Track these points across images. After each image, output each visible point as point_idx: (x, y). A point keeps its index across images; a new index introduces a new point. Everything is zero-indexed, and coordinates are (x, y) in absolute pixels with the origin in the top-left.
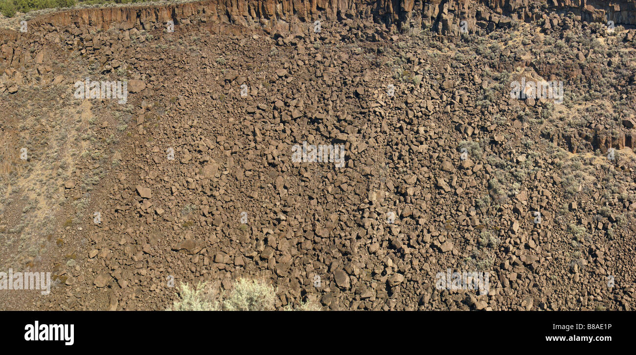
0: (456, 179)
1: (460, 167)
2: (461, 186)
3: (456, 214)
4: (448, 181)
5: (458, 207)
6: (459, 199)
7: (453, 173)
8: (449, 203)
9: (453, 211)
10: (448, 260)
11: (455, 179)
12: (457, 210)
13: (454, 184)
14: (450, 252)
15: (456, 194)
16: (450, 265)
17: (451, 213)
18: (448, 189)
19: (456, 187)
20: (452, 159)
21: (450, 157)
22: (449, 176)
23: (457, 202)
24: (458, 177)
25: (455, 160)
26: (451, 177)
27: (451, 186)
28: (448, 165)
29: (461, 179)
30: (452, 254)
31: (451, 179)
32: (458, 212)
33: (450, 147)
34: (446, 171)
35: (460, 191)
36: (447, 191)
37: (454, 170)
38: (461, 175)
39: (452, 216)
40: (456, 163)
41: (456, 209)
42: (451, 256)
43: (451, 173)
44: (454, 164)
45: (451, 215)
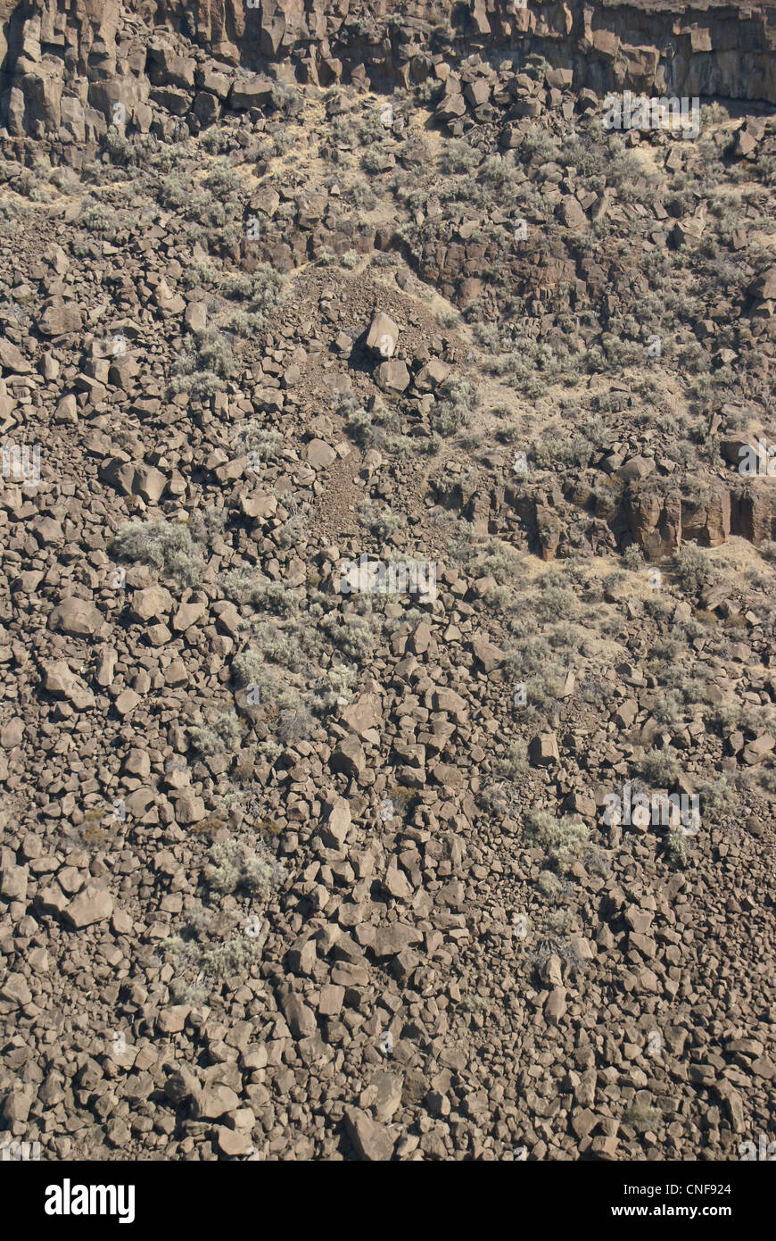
0: (114, 660)
1: (127, 618)
2: (132, 683)
3: (121, 785)
4: (83, 670)
5: (124, 760)
6: (128, 732)
7: (100, 640)
8: (92, 747)
9: (109, 778)
10: (95, 955)
11: (110, 661)
12: (123, 772)
13: (106, 677)
14: (105, 926)
15: (114, 714)
16: (105, 970)
17: (102, 784)
18: (85, 697)
19: (116, 689)
20: (97, 591)
21: (86, 581)
22: (86, 652)
23: (119, 742)
24: (120, 653)
25: (105, 593)
26: (94, 654)
27: (97, 688)
28: (81, 613)
29: (130, 661)
30: (113, 931)
31: (96, 661)
32: (125, 780)
33: (85, 547)
34: (75, 635)
35: (128, 702)
36: (81, 704)
37: (105, 629)
38: (132, 643)
39: (106, 796)
40: (111, 603)
41: (117, 767)
42: (108, 938)
43: (92, 640)
44: (102, 608)
45: (100, 792)
